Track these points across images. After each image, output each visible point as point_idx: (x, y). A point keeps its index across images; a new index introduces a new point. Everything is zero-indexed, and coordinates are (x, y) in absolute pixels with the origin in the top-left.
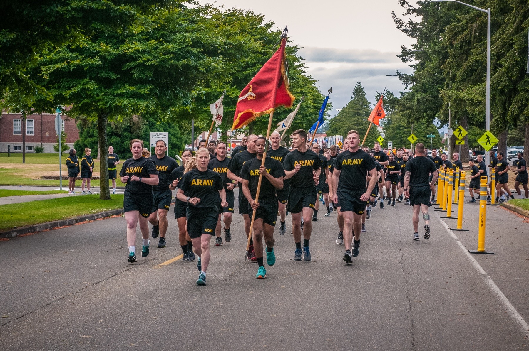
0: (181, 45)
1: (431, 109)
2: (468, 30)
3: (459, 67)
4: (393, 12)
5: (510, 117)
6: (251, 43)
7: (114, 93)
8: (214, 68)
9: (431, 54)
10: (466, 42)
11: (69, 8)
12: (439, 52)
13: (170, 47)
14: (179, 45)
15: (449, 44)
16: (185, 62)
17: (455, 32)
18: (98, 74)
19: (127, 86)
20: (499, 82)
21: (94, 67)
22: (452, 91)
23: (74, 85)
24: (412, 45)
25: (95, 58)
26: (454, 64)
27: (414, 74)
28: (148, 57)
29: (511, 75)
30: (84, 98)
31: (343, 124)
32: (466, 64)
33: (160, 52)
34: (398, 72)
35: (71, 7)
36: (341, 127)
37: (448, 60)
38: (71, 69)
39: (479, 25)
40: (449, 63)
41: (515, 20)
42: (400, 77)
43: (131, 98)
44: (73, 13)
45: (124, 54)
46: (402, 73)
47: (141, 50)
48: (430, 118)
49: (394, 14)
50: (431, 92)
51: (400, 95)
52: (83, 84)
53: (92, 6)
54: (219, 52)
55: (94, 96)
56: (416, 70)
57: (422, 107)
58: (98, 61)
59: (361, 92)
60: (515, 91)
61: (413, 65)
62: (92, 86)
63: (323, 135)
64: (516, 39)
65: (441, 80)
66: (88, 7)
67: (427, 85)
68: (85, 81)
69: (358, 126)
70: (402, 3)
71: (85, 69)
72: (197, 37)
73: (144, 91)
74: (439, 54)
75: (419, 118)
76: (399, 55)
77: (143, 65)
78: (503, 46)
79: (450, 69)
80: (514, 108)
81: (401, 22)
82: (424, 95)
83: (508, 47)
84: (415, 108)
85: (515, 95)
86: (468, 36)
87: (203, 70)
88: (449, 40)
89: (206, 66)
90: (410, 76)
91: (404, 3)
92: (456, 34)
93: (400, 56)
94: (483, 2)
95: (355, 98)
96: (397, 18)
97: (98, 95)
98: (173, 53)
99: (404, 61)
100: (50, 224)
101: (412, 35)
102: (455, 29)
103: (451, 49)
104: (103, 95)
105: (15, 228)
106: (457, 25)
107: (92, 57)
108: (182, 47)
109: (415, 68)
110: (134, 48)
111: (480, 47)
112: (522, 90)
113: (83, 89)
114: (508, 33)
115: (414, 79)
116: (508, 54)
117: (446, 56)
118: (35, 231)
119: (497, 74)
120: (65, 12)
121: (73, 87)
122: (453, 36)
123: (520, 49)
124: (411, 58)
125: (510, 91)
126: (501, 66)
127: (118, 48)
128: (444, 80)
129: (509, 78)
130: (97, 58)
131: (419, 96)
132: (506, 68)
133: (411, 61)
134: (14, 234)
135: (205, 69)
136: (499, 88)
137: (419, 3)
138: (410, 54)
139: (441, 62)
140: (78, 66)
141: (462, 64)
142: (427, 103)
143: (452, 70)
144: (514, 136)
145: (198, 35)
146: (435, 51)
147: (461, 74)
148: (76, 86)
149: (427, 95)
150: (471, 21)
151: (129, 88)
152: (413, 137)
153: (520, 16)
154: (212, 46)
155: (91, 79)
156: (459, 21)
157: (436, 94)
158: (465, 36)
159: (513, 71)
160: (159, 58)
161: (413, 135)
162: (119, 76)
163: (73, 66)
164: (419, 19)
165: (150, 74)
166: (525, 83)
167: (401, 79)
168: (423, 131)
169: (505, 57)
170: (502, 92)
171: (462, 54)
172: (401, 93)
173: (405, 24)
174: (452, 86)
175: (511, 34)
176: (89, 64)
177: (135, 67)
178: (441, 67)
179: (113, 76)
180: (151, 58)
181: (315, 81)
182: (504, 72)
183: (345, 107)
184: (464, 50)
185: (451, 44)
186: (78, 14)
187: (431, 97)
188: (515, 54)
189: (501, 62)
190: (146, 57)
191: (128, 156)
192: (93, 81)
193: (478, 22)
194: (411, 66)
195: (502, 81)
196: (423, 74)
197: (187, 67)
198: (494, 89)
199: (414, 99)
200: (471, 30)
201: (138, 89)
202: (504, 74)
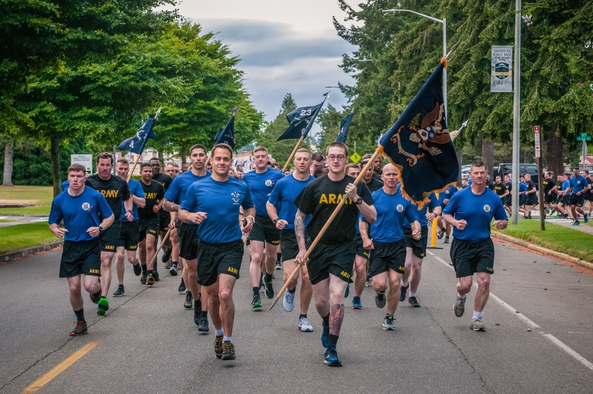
0: (140, 65)
1: (377, 125)
2: (419, 38)
3: (409, 78)
4: (333, 17)
5: (468, 134)
6: (208, 62)
7: (71, 117)
8: (174, 90)
9: (378, 64)
10: (416, 51)
11: (66, 39)
12: (387, 62)
13: (130, 68)
14: (139, 65)
15: (398, 54)
16: (145, 83)
17: (404, 40)
18: (55, 97)
19: (85, 109)
20: (455, 97)
21: (51, 90)
22: (403, 106)
23: (31, 108)
24: (354, 53)
25: (53, 80)
26: (404, 75)
27: (356, 85)
28: (108, 79)
29: (468, 89)
30: (41, 122)
31: (271, 141)
32: (416, 76)
33: (119, 73)
34: (339, 84)
35: (68, 38)
36: (269, 145)
37: (397, 71)
38: (28, 92)
39: (430, 33)
40: (398, 74)
41: (471, 30)
42: (342, 89)
43: (89, 121)
44: (69, 45)
45: (83, 76)
46: (344, 85)
47: (100, 72)
48: (375, 135)
49: (335, 20)
50: (377, 106)
51: (343, 109)
52: (41, 107)
53: (88, 37)
54: (177, 72)
55: (52, 119)
56: (358, 80)
57: (367, 122)
58: (56, 83)
59: (291, 104)
60: (473, 107)
61: (355, 76)
62: (50, 108)
63: (244, 154)
64: (473, 50)
65: (388, 92)
66: (83, 38)
67: (372, 99)
68: (42, 104)
69: (288, 144)
70: (344, 7)
71: (43, 92)
72: (156, 57)
73: (102, 113)
74: (387, 65)
75: (363, 134)
76: (340, 65)
77: (103, 86)
78: (459, 58)
79: (399, 81)
80: (472, 125)
81: (343, 28)
82: (369, 109)
83: (464, 59)
84: (359, 124)
85: (473, 111)
86: (419, 45)
87: (163, 92)
88: (397, 49)
89: (166, 87)
90: (353, 88)
91: (345, 7)
92: (405, 43)
93: (342, 66)
94: (434, 8)
95: (284, 111)
96: (338, 24)
97: (56, 119)
98: (132, 74)
99: (347, 71)
100: (32, 249)
101: (353, 42)
102: (404, 37)
103: (400, 59)
104: (61, 118)
105: (5, 252)
106: (406, 32)
107: (50, 80)
108: (142, 67)
109: (357, 78)
110: (93, 70)
111: (432, 57)
112: (480, 105)
113: (41, 113)
114: (464, 44)
115: (357, 91)
116: (465, 67)
117: (394, 67)
118: (22, 255)
119: (453, 89)
120: (62, 43)
121: (30, 110)
122: (402, 45)
123: (477, 62)
124: (354, 68)
125: (467, 107)
126: (457, 79)
127: (76, 70)
128: (391, 92)
129: (466, 93)
130: (55, 80)
131: (364, 110)
132: (462, 82)
133: (354, 71)
134: (7, 258)
135: (166, 91)
136: (456, 103)
137: (360, 5)
138: (353, 64)
139: (389, 73)
140: (35, 88)
141: (412, 75)
142: (373, 118)
143: (401, 82)
144: (466, 153)
145: (158, 55)
146: (382, 62)
147: (412, 87)
148: (33, 109)
149: (373, 110)
150: (422, 28)
151: (87, 111)
152: (356, 156)
153: (476, 26)
154: (170, 65)
155: (48, 101)
156: (408, 28)
157: (383, 108)
158: (416, 45)
159: (470, 85)
160: (118, 80)
161: (356, 154)
162: (77, 97)
163: (30, 89)
164: (361, 24)
165: (109, 95)
166: (483, 97)
167: (343, 92)
168: (363, 148)
169: (462, 70)
170: (459, 107)
171: (412, 64)
172: (344, 107)
173: (347, 30)
174: (401, 100)
175: (467, 45)
176: (47, 86)
177: (94, 89)
178: (389, 79)
179: (71, 98)
180: (110, 80)
181: (248, 95)
182: (460, 86)
183: (273, 122)
184: (415, 60)
185: (400, 54)
186: (74, 45)
187: (378, 111)
188: (472, 67)
189: (458, 75)
190: (106, 79)
191: (33, 181)
192: (50, 103)
193: (429, 30)
194: (353, 77)
195: (459, 96)
196: (369, 86)
197: (146, 89)
198: (451, 104)
199: (359, 114)
200: (422, 38)
201: (97, 111)
202: (460, 88)
